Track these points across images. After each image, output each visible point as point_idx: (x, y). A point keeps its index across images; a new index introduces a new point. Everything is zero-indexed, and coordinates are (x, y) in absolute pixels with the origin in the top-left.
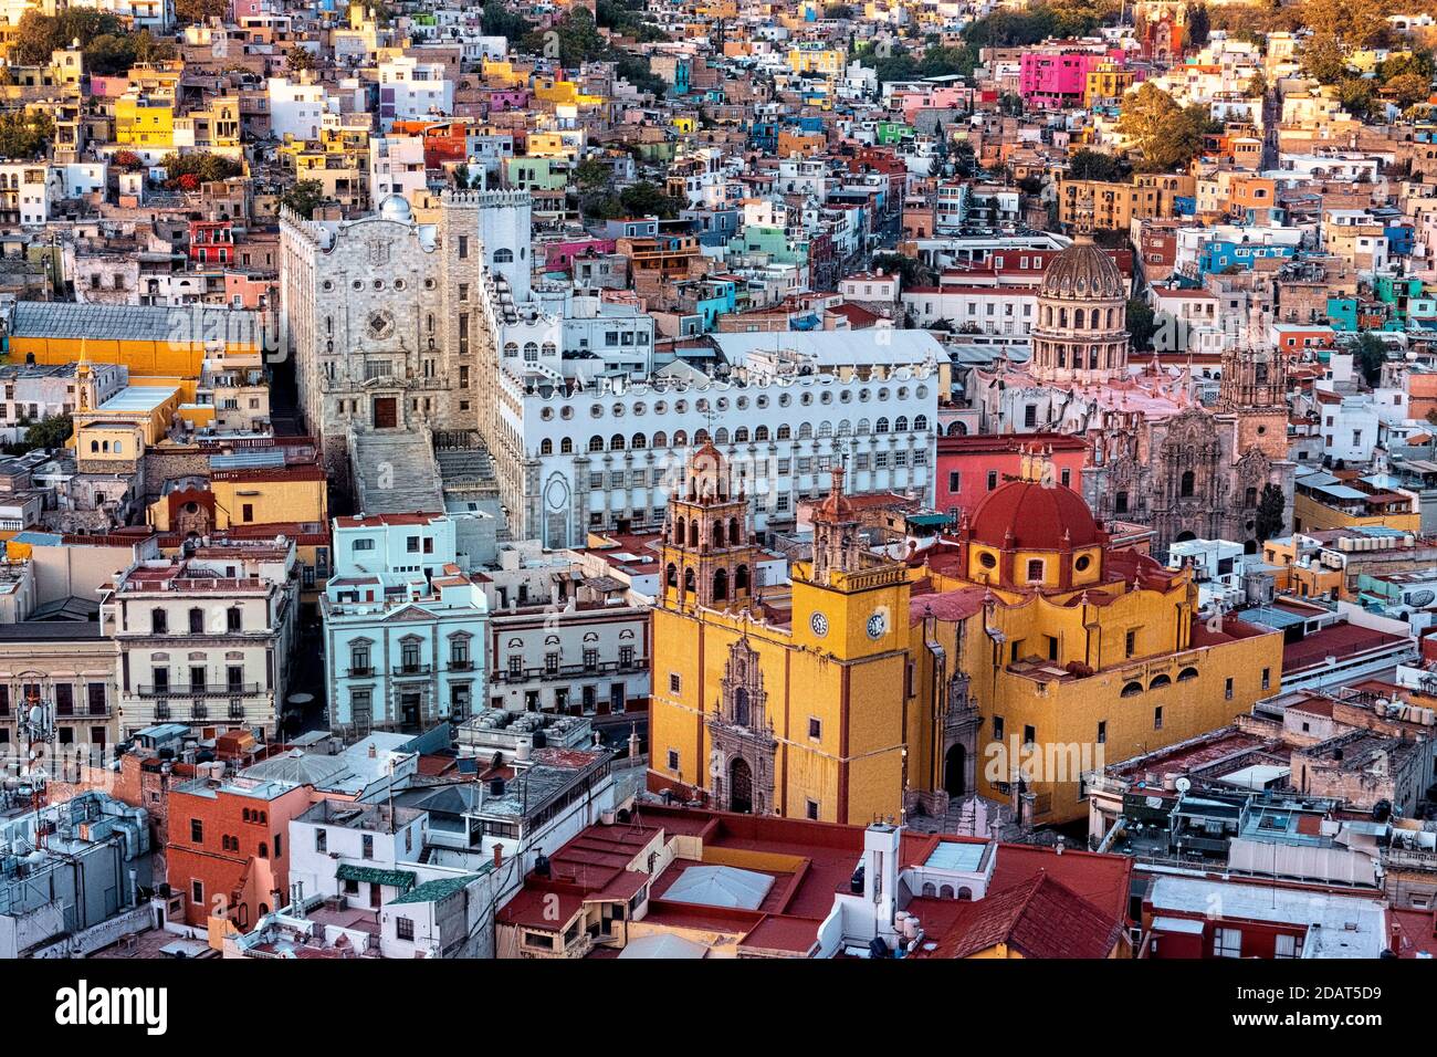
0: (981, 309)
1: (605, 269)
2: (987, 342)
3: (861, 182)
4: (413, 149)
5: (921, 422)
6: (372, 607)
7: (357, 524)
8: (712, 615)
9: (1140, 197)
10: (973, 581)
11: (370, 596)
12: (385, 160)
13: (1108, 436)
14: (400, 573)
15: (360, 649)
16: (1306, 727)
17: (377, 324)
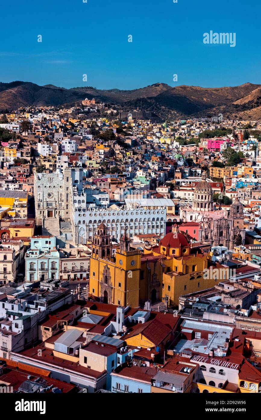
0: (187, 195)
1: (104, 184)
2: (187, 202)
3: (167, 167)
4: (65, 158)
5: (162, 219)
6: (35, 256)
7: (35, 238)
8: (101, 259)
9: (226, 171)
10: (161, 254)
11: (36, 253)
12: (60, 160)
13: (204, 223)
14: (44, 248)
15: (32, 264)
16: (228, 288)
17: (49, 195)
